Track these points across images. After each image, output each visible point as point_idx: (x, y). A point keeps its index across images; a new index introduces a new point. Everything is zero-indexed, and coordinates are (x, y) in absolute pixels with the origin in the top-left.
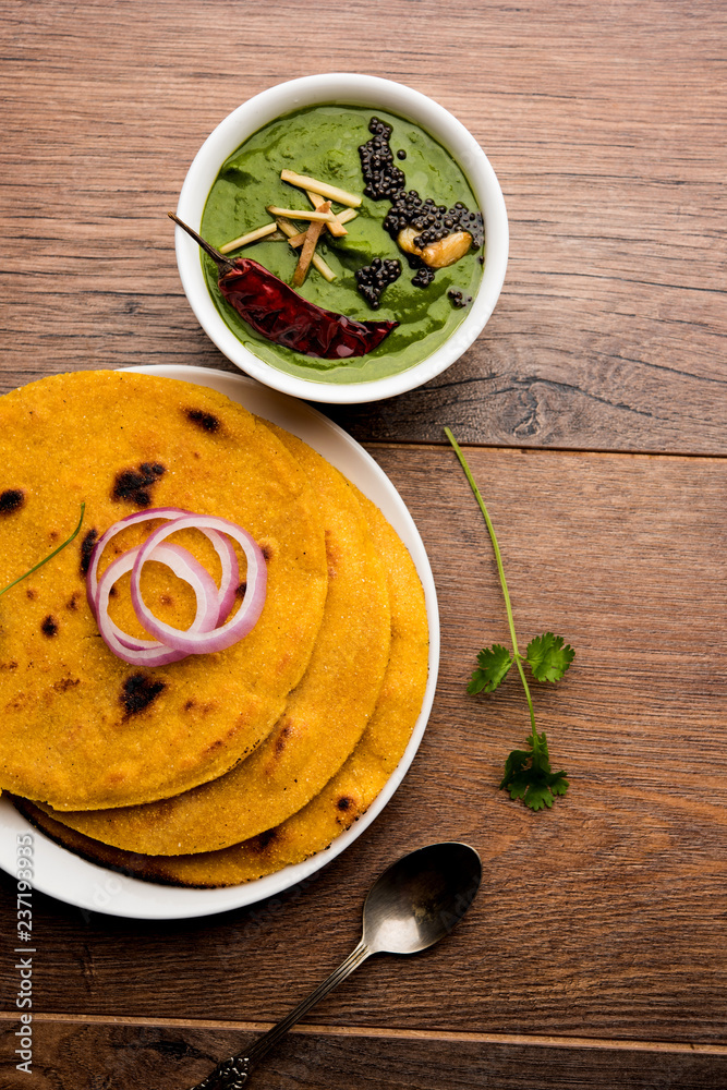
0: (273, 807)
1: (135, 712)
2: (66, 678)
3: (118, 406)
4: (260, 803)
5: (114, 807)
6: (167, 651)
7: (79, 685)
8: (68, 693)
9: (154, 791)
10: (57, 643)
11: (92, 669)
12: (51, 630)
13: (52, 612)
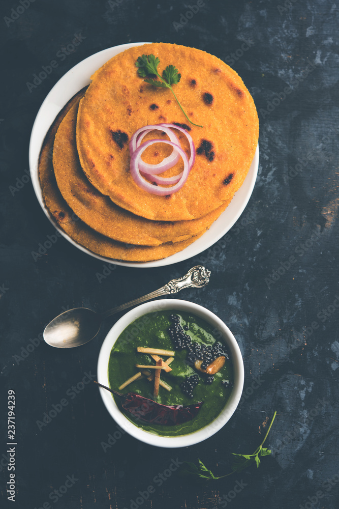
0: (65, 185)
1: (113, 135)
2: (132, 110)
3: (241, 146)
4: (68, 180)
5: (77, 122)
6: (134, 149)
7: (128, 116)
8: (126, 111)
9: (80, 138)
10: (147, 109)
11: (134, 121)
12: (154, 107)
13: (160, 109)
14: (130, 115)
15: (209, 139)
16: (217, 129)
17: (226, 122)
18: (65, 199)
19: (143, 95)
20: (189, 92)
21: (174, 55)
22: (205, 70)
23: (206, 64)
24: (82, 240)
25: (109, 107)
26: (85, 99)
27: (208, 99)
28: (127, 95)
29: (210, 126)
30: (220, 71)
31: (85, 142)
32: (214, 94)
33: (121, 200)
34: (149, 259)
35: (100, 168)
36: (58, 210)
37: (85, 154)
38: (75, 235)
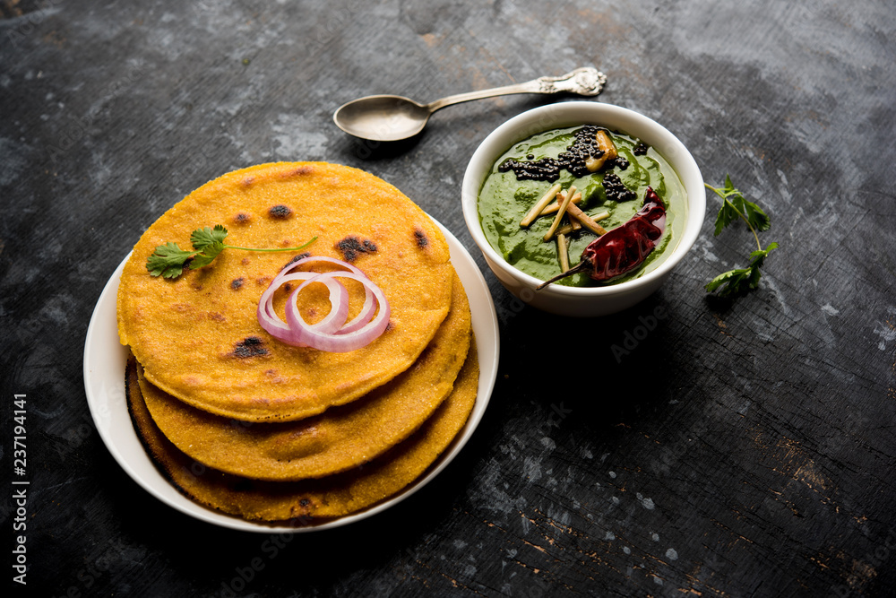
1: (238, 356)
2: (219, 313)
6: (287, 328)
7: (223, 323)
8: (212, 322)
10: (233, 293)
11: (238, 318)
12: (236, 285)
13: (246, 277)
14: (224, 319)
15: (341, 237)
16: (333, 223)
17: (332, 209)
18: (285, 476)
19: (207, 290)
20: (249, 231)
21: (180, 222)
22: (235, 196)
23: (227, 190)
24: (366, 497)
25: (187, 342)
26: (149, 368)
27: (279, 215)
28: (190, 310)
29: (322, 230)
30: (253, 180)
31: (216, 397)
32: (279, 203)
33: (348, 390)
34: (463, 417)
35: (274, 396)
36: (291, 505)
37: (236, 407)
38: (352, 505)
